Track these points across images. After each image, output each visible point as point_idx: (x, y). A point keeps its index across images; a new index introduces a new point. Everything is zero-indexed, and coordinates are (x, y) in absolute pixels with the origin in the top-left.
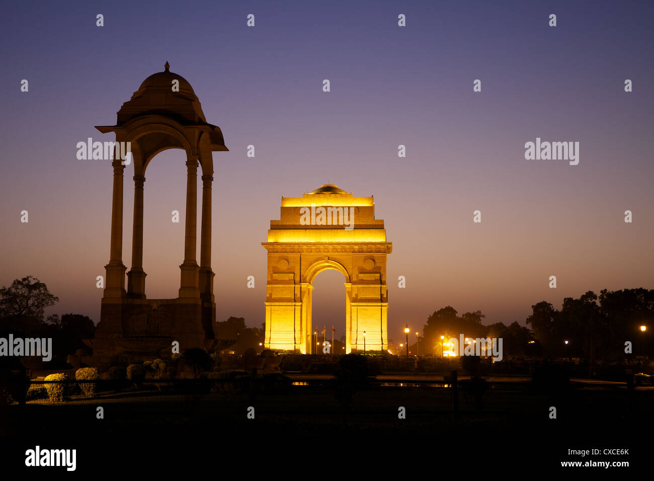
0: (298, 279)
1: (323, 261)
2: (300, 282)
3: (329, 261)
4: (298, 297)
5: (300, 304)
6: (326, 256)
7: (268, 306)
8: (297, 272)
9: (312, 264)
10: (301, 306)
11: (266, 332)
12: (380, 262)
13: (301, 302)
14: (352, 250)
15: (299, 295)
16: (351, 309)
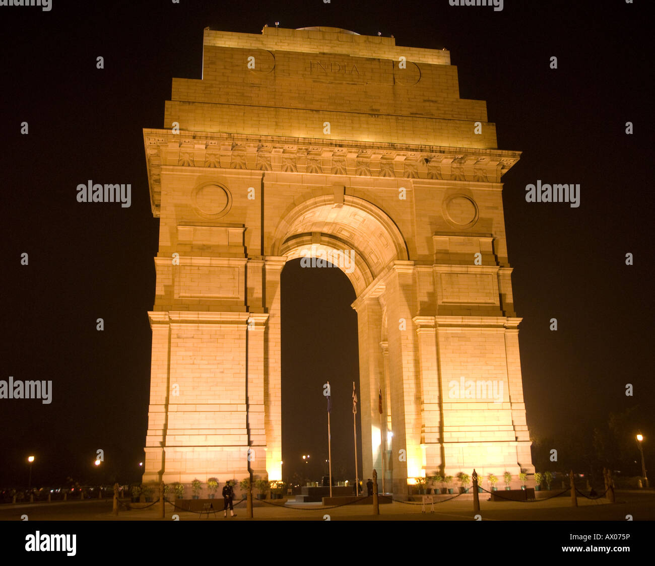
0: (254, 244)
1: (331, 197)
2: (262, 254)
3: (347, 198)
4: (257, 299)
5: (263, 318)
6: (336, 184)
7: (159, 322)
8: (254, 224)
9: (294, 205)
10: (266, 324)
11: (151, 408)
12: (488, 208)
13: (266, 311)
14: (410, 170)
15: (258, 293)
16: (415, 336)
